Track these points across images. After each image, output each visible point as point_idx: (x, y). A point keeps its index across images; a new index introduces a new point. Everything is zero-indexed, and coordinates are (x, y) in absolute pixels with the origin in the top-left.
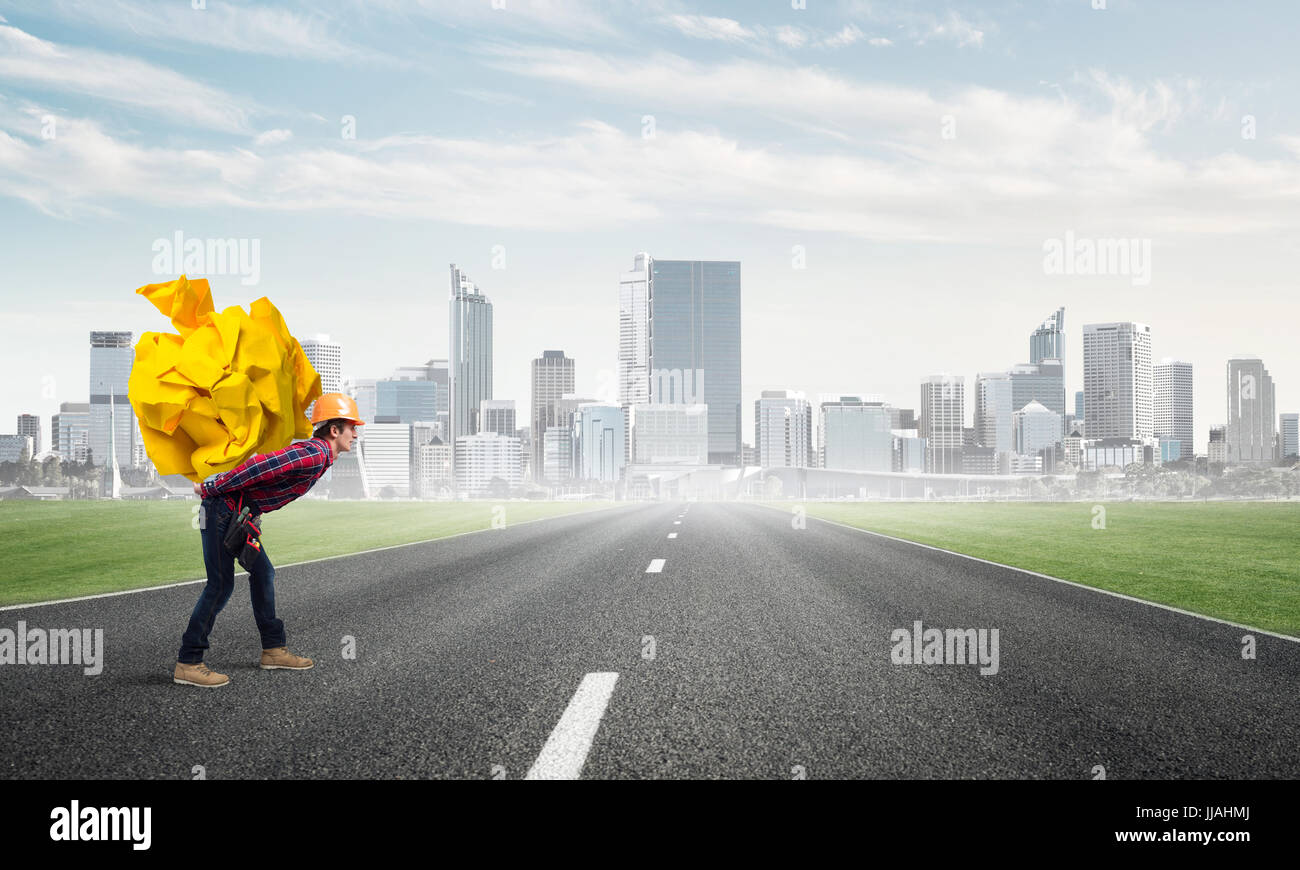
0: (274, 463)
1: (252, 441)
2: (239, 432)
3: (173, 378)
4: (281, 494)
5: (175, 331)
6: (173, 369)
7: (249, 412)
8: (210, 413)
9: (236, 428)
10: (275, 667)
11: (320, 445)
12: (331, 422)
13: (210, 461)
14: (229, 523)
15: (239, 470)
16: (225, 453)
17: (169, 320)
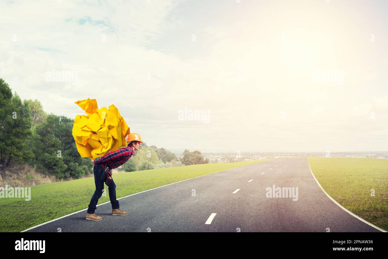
0: (116, 154)
1: (109, 147)
2: (105, 145)
3: (86, 129)
4: (118, 163)
5: (86, 114)
6: (86, 126)
7: (108, 139)
8: (97, 139)
9: (104, 143)
10: (116, 215)
11: (129, 149)
12: (133, 142)
13: (97, 153)
14: (102, 172)
15: (105, 156)
16: (101, 151)
17: (84, 111)
